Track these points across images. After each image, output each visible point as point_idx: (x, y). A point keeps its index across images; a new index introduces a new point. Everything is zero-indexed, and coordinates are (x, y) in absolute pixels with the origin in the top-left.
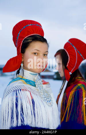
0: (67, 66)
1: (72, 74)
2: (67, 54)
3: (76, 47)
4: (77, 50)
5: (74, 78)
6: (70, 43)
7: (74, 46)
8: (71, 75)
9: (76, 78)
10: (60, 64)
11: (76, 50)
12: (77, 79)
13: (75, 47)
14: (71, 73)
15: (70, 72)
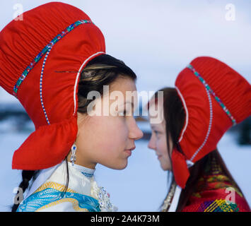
0: (180, 140)
1: (194, 166)
2: (182, 103)
3: (210, 85)
4: (214, 94)
5: (202, 179)
6: (194, 70)
7: (204, 82)
8: (192, 169)
9: (210, 179)
10: (161, 133)
11: (212, 95)
12: (213, 181)
13: (206, 85)
14: (192, 164)
15: (189, 159)
